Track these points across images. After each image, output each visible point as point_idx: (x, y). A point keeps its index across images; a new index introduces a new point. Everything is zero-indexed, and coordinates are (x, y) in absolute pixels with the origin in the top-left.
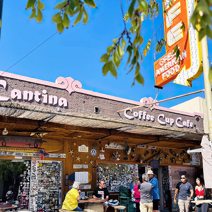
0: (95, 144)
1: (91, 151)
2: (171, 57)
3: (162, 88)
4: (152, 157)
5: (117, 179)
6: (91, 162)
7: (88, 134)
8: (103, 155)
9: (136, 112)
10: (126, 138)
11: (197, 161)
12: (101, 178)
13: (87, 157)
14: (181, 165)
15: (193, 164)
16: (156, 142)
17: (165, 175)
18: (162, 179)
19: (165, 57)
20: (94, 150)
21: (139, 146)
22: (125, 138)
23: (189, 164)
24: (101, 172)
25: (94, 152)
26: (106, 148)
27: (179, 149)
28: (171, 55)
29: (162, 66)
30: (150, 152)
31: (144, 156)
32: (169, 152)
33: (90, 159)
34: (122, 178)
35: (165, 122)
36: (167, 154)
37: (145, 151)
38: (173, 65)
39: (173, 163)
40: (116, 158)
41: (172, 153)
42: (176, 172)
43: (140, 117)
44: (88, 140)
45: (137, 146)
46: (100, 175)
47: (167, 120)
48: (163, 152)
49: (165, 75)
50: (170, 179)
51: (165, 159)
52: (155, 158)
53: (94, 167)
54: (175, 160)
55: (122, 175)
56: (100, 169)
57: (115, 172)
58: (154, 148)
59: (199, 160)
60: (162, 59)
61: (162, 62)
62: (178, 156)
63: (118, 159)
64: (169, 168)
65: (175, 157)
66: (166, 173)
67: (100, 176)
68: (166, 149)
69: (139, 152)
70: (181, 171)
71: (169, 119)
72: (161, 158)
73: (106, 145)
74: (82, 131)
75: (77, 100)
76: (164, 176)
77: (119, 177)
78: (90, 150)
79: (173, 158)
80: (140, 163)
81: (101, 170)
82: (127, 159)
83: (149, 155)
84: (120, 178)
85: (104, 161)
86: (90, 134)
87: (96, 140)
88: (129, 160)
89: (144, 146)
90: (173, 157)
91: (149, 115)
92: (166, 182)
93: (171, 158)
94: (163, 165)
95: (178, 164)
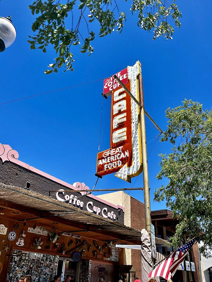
0: (17, 226)
1: (10, 234)
2: (115, 153)
3: (101, 177)
4: (76, 248)
5: (32, 273)
6: (7, 249)
7: (14, 213)
8: (23, 241)
9: (67, 195)
10: (56, 223)
11: (116, 256)
12: (14, 271)
13: (3, 241)
14: (102, 260)
15: (112, 260)
16: (84, 231)
17: (84, 272)
18: (80, 275)
19: (109, 151)
20: (13, 233)
21: (65, 234)
22: (54, 223)
23: (109, 259)
24: (15, 262)
25: (12, 235)
26: (28, 231)
27: (102, 241)
28: (115, 151)
29: (105, 158)
30: (74, 241)
31: (67, 247)
32: (92, 243)
33: (5, 245)
34: (38, 272)
35: (93, 210)
36: (90, 246)
37: (69, 240)
38: (116, 160)
39: (94, 257)
40: (37, 246)
41: (95, 245)
42: (95, 268)
43: (70, 202)
44: (9, 219)
45: (62, 233)
46: (13, 266)
47: (95, 208)
48: (86, 243)
49: (107, 166)
50: (89, 276)
51: (88, 252)
52: (77, 249)
53: (8, 255)
54: (97, 253)
55: (39, 269)
56: (15, 258)
57: (32, 264)
58: (79, 237)
59: (118, 256)
60: (105, 152)
61: (106, 154)
62: (100, 249)
63: (39, 248)
64: (90, 262)
65: (97, 250)
66: (85, 269)
67: (13, 268)
68: (90, 241)
69: (63, 240)
70: (100, 267)
71: (96, 207)
72: (84, 250)
73: (29, 228)
74: (9, 208)
75: (9, 170)
76: (82, 272)
77: (35, 270)
78: (8, 232)
79: (95, 251)
80: (62, 254)
81: (16, 260)
82: (49, 248)
83: (73, 245)
84: (36, 272)
85: (23, 248)
86: (18, 213)
87: (19, 221)
88: (50, 249)
89: (69, 235)
90: (95, 249)
91: (79, 201)
92: (85, 279)
93: (94, 250)
94: (84, 258)
95: (99, 259)
